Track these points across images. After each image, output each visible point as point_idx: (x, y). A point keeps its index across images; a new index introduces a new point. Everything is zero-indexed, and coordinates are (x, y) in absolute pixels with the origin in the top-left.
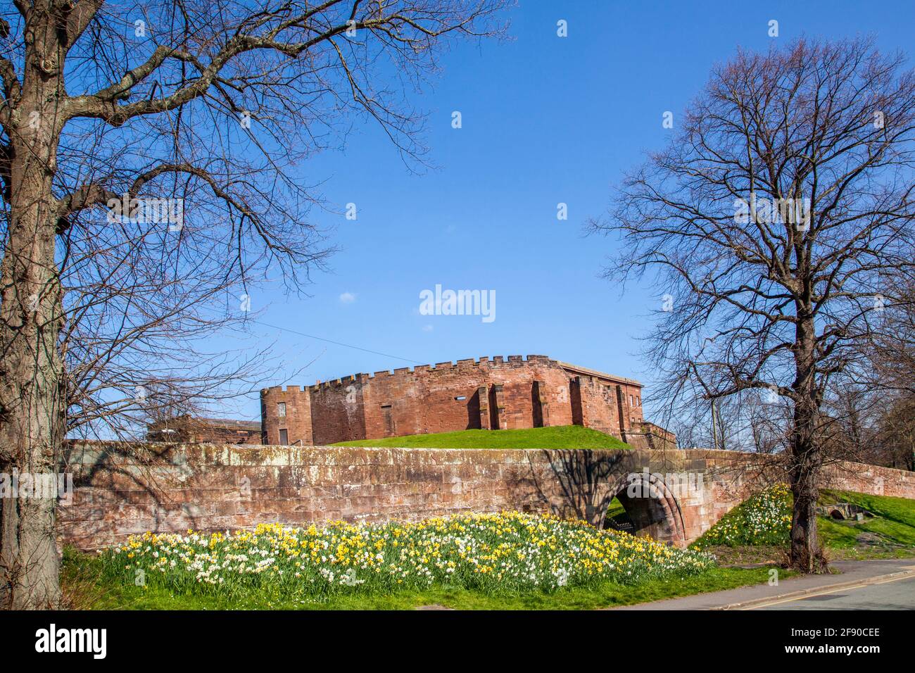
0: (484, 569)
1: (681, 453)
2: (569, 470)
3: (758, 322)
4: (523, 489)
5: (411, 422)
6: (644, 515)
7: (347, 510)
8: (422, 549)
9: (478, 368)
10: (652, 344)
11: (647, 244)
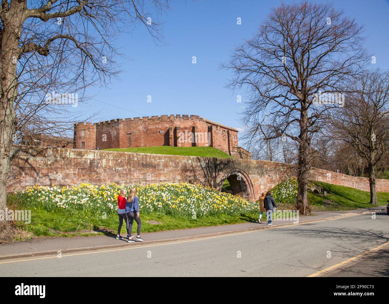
0: (174, 206)
1: (254, 162)
2: (208, 166)
3: (286, 110)
4: (188, 174)
5: (140, 141)
6: (238, 187)
7: (117, 179)
8: (148, 197)
9: (169, 119)
10: (244, 116)
11: (243, 75)
